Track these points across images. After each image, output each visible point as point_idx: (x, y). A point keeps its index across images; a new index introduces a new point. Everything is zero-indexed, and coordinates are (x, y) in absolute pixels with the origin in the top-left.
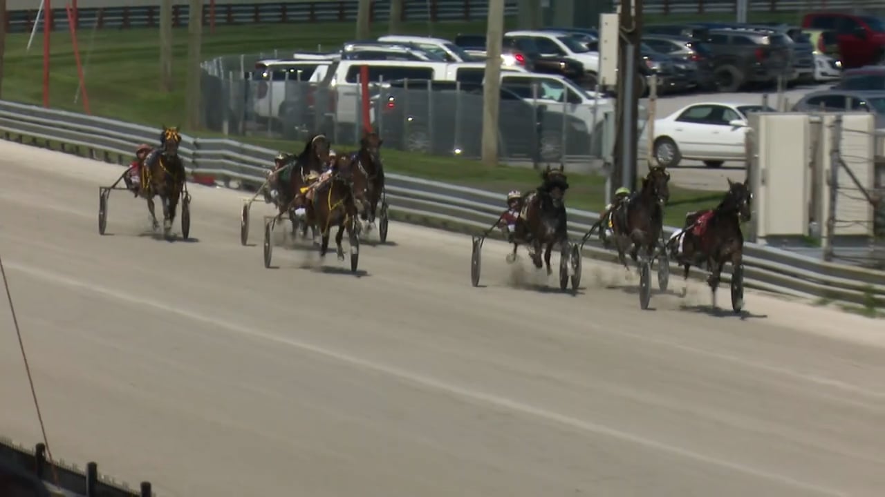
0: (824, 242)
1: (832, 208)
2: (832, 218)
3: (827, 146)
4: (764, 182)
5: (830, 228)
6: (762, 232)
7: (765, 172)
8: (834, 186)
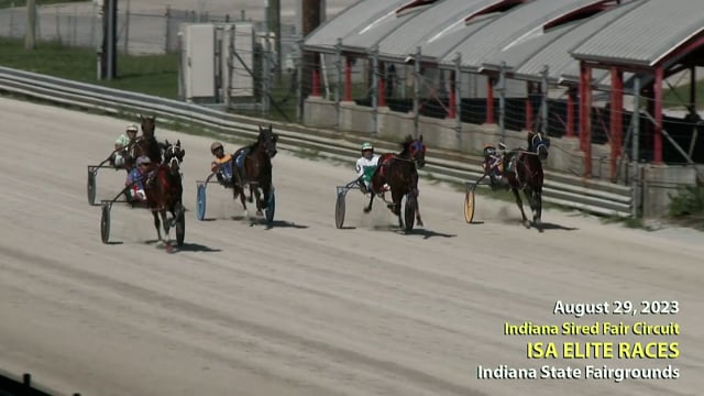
0: (226, 100)
1: (230, 81)
2: (230, 87)
3: (226, 44)
4: (190, 64)
5: (229, 93)
6: (189, 95)
7: (189, 59)
8: (231, 68)
